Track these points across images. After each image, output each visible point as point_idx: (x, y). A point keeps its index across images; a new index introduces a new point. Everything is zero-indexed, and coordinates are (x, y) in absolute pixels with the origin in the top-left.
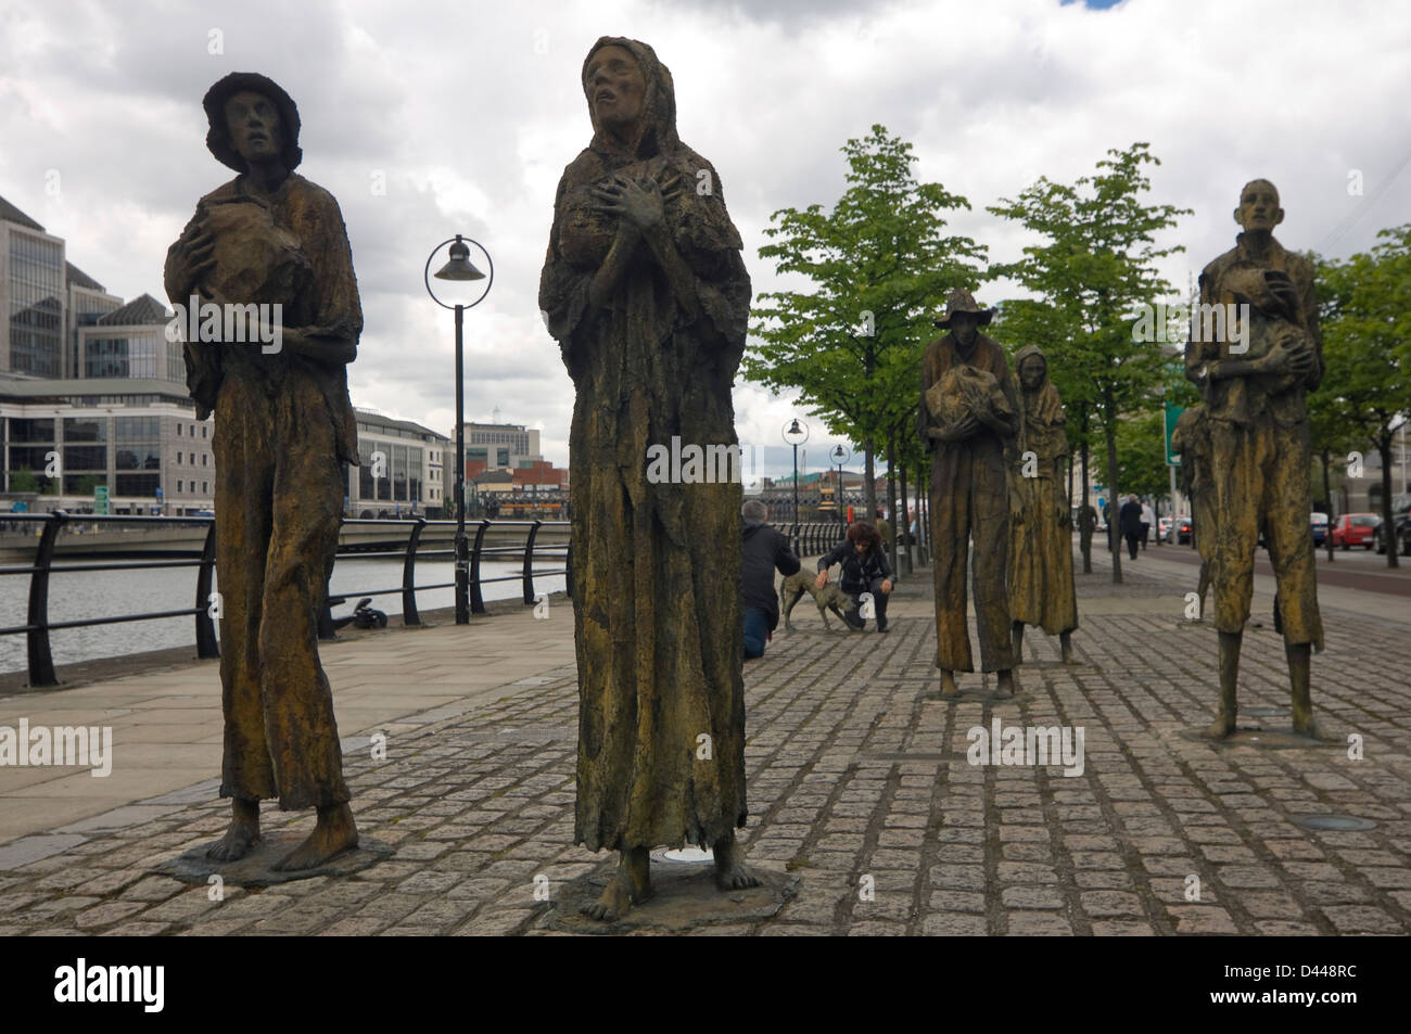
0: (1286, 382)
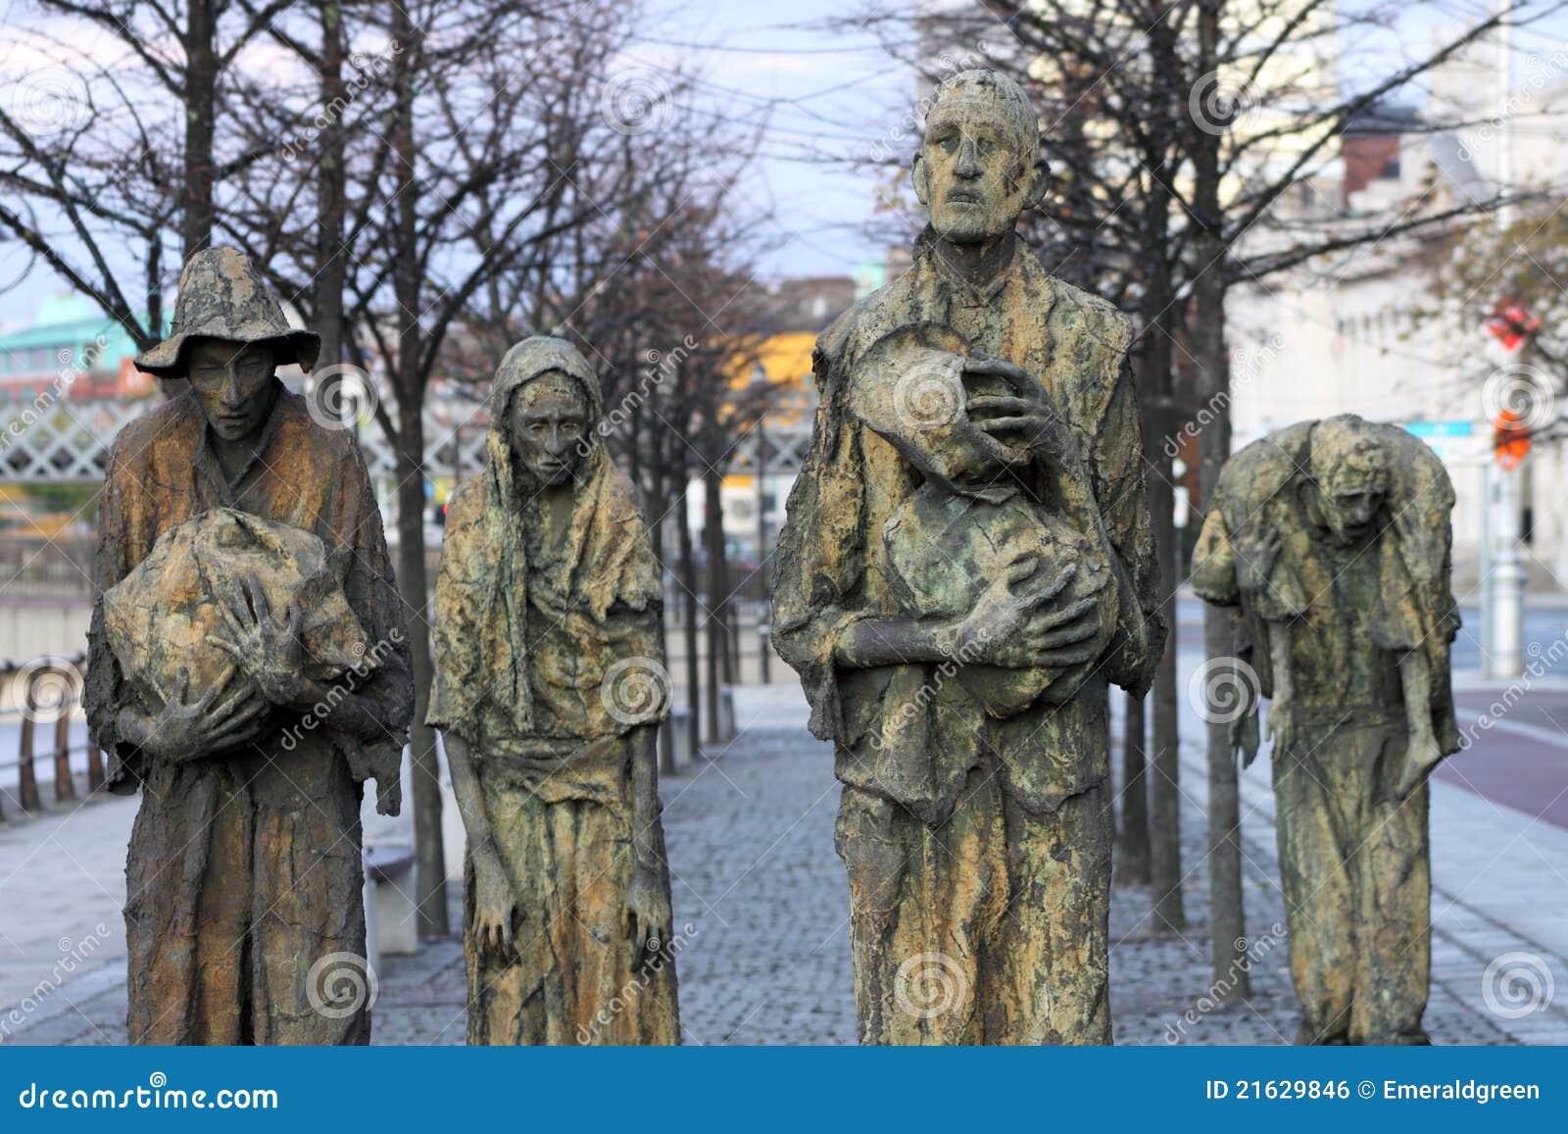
0: (1029, 685)
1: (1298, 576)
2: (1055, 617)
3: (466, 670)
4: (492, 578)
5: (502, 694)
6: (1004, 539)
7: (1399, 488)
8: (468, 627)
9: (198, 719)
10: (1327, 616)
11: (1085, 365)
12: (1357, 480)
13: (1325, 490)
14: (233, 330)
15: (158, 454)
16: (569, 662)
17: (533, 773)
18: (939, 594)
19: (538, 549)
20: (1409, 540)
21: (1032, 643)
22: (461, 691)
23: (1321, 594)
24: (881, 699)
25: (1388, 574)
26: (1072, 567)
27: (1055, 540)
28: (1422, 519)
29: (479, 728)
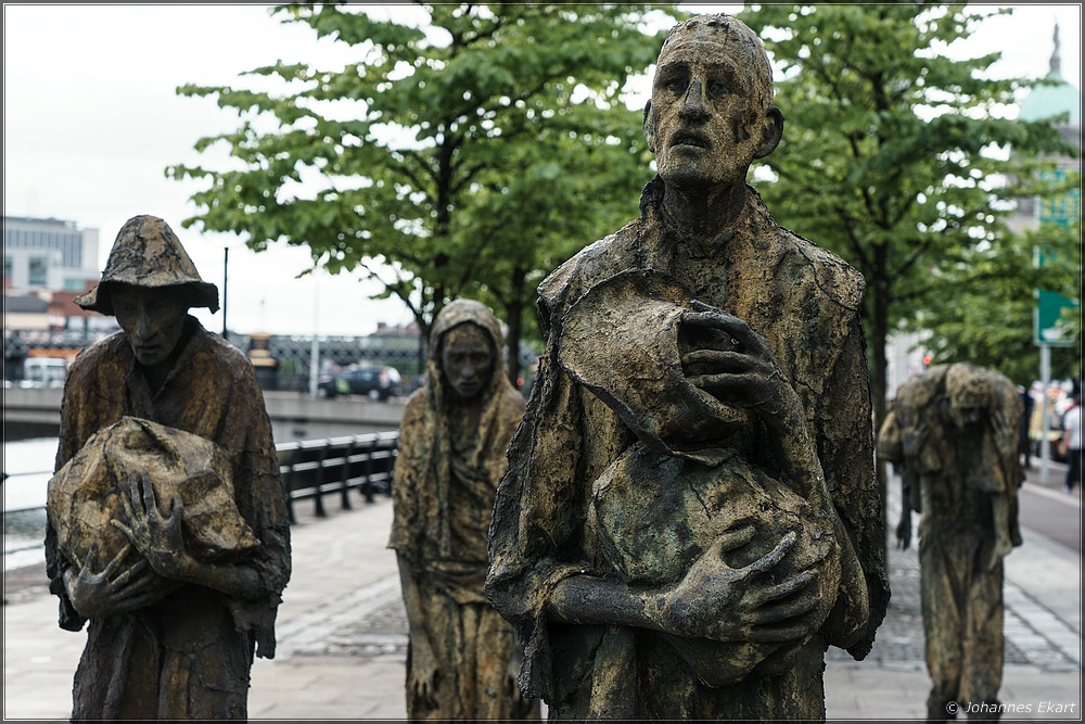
0: (742, 659)
1: (937, 449)
2: (772, 590)
3: (411, 514)
4: (428, 456)
5: (432, 532)
6: (720, 502)
7: (994, 404)
8: (412, 487)
9: (103, 584)
10: (952, 471)
11: (812, 322)
12: (972, 399)
13: (954, 404)
14: (139, 278)
15: (101, 374)
16: (477, 513)
17: (451, 584)
18: (649, 559)
19: (459, 438)
20: (999, 433)
21: (745, 617)
22: (407, 528)
23: (949, 460)
24: (593, 657)
25: (987, 451)
26: (792, 536)
27: (775, 507)
28: (1007, 421)
29: (420, 553)
